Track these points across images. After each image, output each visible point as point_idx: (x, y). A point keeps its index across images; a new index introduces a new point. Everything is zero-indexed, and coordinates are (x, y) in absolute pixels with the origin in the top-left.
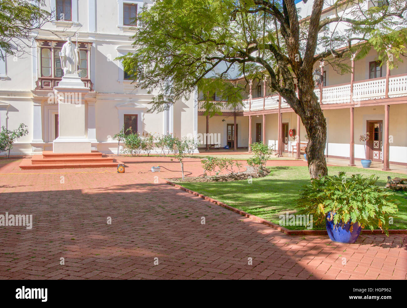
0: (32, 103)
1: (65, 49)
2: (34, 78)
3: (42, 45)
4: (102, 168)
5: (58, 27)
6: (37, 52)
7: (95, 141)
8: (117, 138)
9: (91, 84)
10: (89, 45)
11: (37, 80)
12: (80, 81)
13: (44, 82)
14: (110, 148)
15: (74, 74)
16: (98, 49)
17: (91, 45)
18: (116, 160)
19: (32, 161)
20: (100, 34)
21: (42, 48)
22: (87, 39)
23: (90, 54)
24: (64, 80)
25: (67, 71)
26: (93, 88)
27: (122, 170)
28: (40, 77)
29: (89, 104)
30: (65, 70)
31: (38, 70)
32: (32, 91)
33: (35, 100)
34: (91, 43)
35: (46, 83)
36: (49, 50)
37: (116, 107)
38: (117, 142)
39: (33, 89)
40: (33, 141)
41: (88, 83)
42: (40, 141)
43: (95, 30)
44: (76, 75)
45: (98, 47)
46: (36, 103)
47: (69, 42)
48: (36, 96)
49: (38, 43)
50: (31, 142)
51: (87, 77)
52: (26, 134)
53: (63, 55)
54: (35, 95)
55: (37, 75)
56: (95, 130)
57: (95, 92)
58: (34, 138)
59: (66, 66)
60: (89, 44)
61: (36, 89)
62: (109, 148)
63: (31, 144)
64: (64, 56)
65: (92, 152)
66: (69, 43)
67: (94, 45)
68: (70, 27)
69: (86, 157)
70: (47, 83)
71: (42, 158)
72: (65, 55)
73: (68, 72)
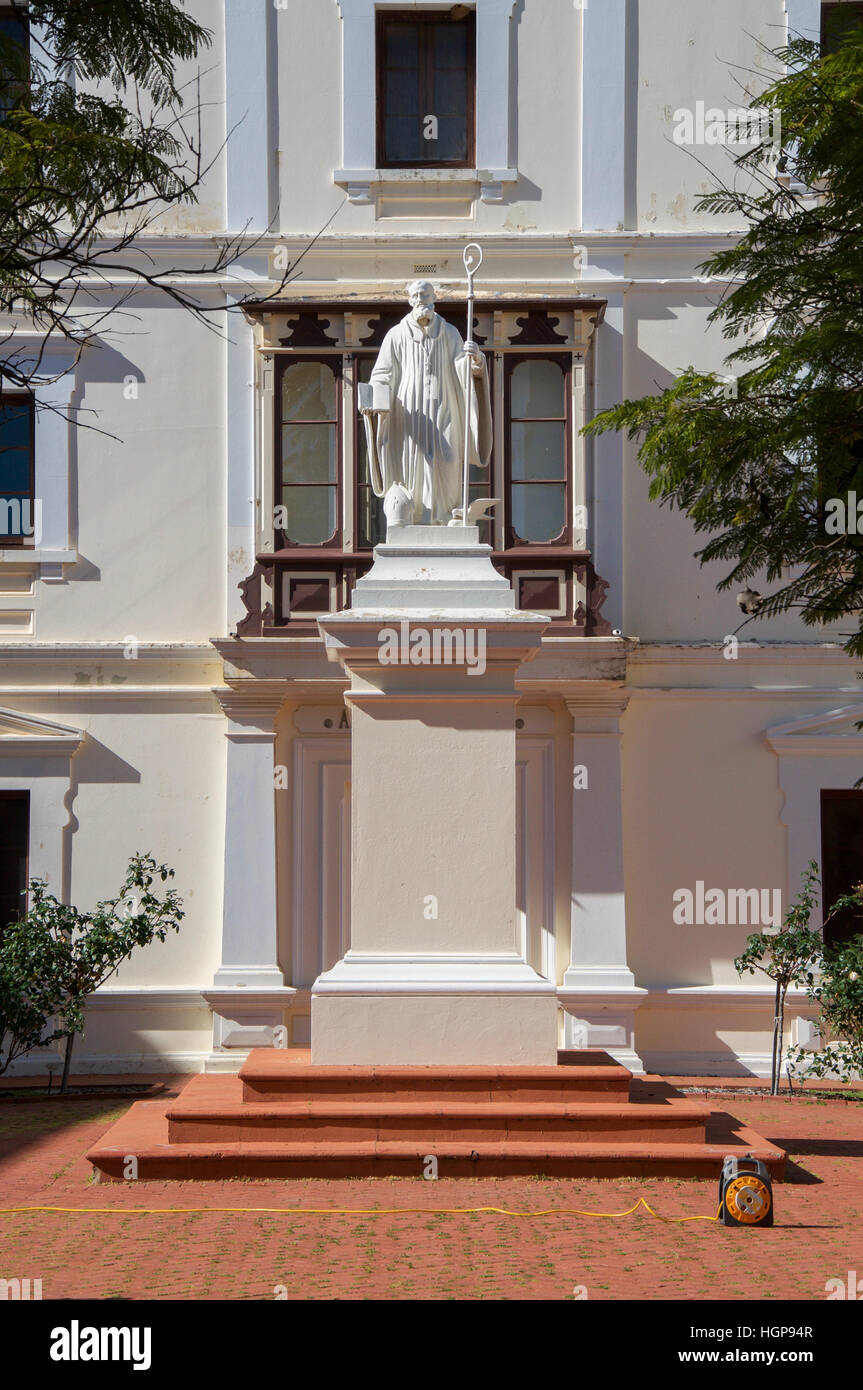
0: (221, 725)
1: (396, 361)
2: (237, 556)
3: (285, 342)
4: (623, 1183)
5: (383, 213)
6: (258, 386)
7: (617, 979)
8: (766, 963)
9: (593, 583)
10: (583, 322)
11: (251, 572)
12: (485, 572)
13: (294, 583)
14: (723, 1036)
15: (451, 523)
16: (643, 345)
17: (598, 322)
18: (738, 1125)
19: (174, 1119)
20: (653, 241)
21: (282, 363)
22: (572, 281)
23: (590, 384)
24: (382, 571)
25: (405, 507)
26: (604, 612)
27: (756, 1207)
28: (269, 550)
29: (579, 724)
30: (392, 498)
31: (258, 503)
32: (219, 644)
33: (237, 703)
34: (595, 307)
35: (306, 591)
36: (325, 369)
37: (761, 738)
38: (771, 988)
39: (226, 631)
40: (218, 978)
41: (569, 578)
42: (265, 978)
43: (618, 213)
44: (461, 532)
45: (645, 327)
46: (245, 723)
47: (418, 311)
48: (245, 674)
49: (261, 329)
50: (209, 986)
51: (567, 540)
52: (170, 932)
53: (380, 401)
54: (233, 671)
55: (253, 541)
56: (616, 904)
57: (614, 637)
58: (227, 958)
59: (397, 476)
60: (578, 313)
61: (245, 627)
62: (720, 1034)
63: (207, 996)
64: (387, 406)
65: (565, 1058)
66: (423, 321)
67: (614, 317)
68: (464, 209)
69: (522, 1100)
70: (316, 588)
71: (233, 1102)
72: (395, 401)
73: (411, 513)
